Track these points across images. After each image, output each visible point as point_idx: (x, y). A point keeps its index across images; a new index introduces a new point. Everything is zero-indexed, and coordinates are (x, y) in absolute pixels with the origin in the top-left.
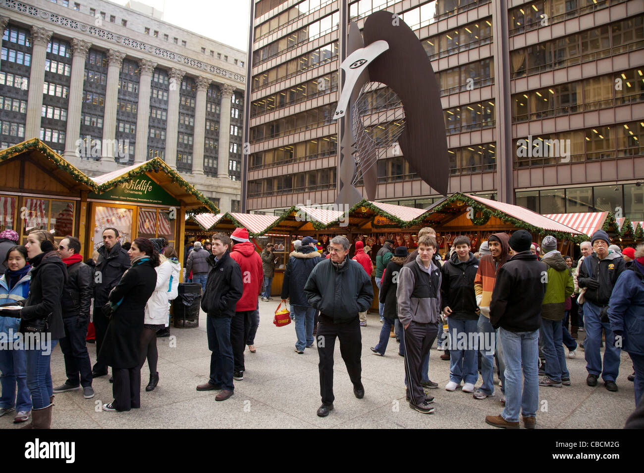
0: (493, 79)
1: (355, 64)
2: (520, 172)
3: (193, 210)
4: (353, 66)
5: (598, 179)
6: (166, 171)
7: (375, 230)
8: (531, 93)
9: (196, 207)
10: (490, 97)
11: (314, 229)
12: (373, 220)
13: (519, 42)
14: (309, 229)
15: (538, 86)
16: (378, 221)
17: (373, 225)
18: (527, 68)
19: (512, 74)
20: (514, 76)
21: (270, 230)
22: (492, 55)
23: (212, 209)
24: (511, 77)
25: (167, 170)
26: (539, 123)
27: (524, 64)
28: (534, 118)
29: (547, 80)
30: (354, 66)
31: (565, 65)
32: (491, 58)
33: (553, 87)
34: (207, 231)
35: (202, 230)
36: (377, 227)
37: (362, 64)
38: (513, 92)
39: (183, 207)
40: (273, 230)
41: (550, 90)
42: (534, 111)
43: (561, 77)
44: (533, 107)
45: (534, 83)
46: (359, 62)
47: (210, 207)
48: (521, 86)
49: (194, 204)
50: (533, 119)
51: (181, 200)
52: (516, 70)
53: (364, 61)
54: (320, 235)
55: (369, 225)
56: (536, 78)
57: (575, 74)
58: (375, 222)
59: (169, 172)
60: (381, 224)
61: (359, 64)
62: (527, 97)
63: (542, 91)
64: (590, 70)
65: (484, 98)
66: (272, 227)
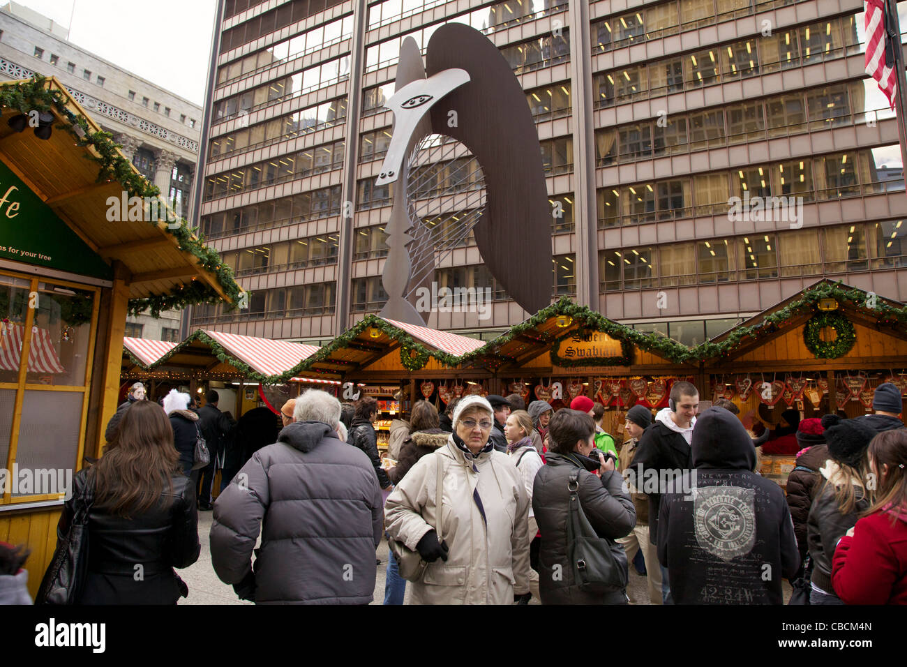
0: (572, 166)
1: (412, 101)
2: (609, 297)
3: (152, 295)
4: (408, 105)
5: (715, 309)
6: (82, 134)
7: (561, 371)
8: (622, 187)
9: (162, 285)
10: (567, 191)
11: (401, 368)
12: (557, 347)
13: (607, 118)
14: (389, 368)
15: (633, 179)
16: (570, 351)
17: (555, 360)
18: (618, 153)
19: (598, 161)
20: (601, 163)
21: (307, 369)
22: (570, 133)
23: (225, 289)
24: (597, 165)
25: (86, 129)
26: (635, 229)
27: (612, 150)
28: (628, 222)
29: (645, 171)
30: (410, 104)
31: (666, 154)
32: (570, 137)
33: (653, 182)
34: (147, 370)
36: (567, 363)
37: (423, 102)
38: (600, 185)
39: (120, 284)
40: (315, 370)
41: (649, 186)
42: (627, 213)
43: (664, 168)
44: (625, 207)
45: (628, 174)
46: (419, 99)
47: (218, 280)
48: (610, 177)
49: (159, 273)
50: (625, 224)
51: (115, 263)
52: (602, 156)
53: (426, 98)
54: (419, 382)
55: (545, 359)
56: (631, 168)
57: (681, 166)
58: (562, 353)
59: (91, 140)
60: (576, 357)
61: (417, 101)
62: (617, 195)
63: (637, 186)
64: (700, 163)
65: (558, 191)
66: (313, 362)
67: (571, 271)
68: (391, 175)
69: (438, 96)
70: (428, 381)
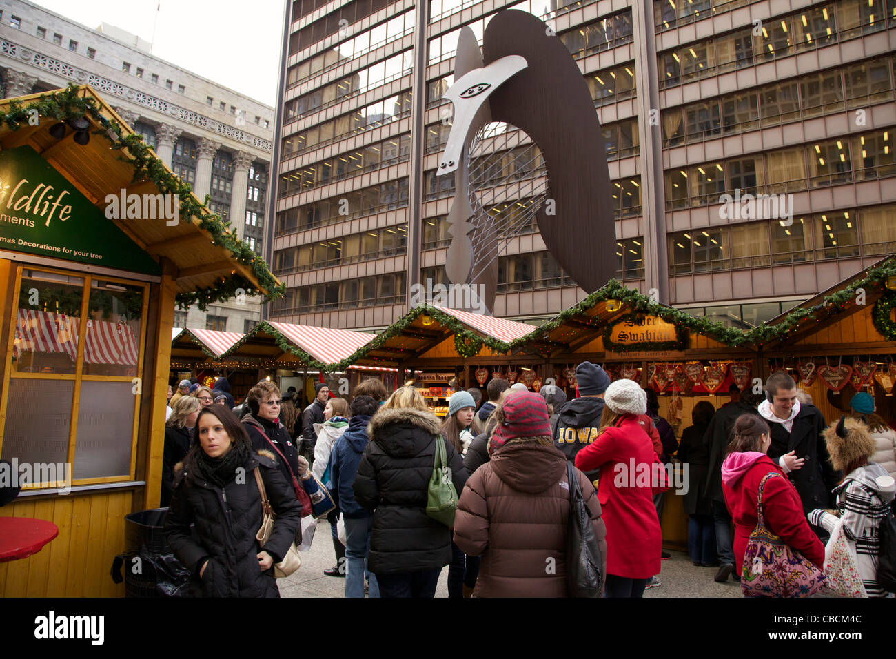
0: (638, 148)
1: (470, 90)
2: (679, 280)
3: (198, 289)
4: (467, 95)
5: (791, 291)
6: (115, 137)
7: (613, 356)
8: (689, 168)
9: (205, 279)
10: (633, 173)
11: (456, 355)
12: (609, 332)
13: (674, 98)
14: (444, 355)
15: (702, 159)
16: (622, 336)
17: (608, 345)
18: (686, 133)
19: (665, 140)
20: (668, 143)
21: (363, 357)
22: (635, 114)
23: (261, 281)
24: (664, 146)
25: (119, 133)
26: (705, 210)
27: (680, 130)
28: (697, 203)
29: (715, 150)
30: (469, 93)
31: (738, 131)
32: (635, 119)
33: (722, 161)
34: (217, 360)
35: (207, 357)
36: (619, 348)
37: (481, 91)
38: (667, 167)
39: (167, 279)
40: (370, 357)
41: (718, 166)
42: (696, 193)
43: (733, 147)
44: (694, 188)
45: (696, 154)
46: (477, 88)
47: (254, 273)
48: (677, 158)
49: (202, 267)
50: (695, 205)
51: (163, 260)
52: (669, 136)
53: (485, 87)
54: (473, 369)
55: (597, 344)
56: (699, 148)
57: (753, 143)
58: (614, 338)
59: (124, 143)
60: (628, 342)
61: (476, 90)
62: (685, 175)
63: (706, 166)
64: (773, 139)
65: (624, 175)
66: (369, 350)
67: (639, 255)
68: (451, 164)
69: (496, 84)
70: (482, 367)
